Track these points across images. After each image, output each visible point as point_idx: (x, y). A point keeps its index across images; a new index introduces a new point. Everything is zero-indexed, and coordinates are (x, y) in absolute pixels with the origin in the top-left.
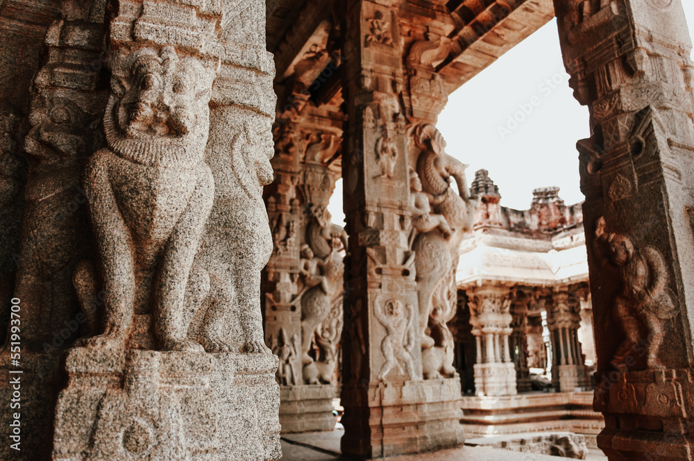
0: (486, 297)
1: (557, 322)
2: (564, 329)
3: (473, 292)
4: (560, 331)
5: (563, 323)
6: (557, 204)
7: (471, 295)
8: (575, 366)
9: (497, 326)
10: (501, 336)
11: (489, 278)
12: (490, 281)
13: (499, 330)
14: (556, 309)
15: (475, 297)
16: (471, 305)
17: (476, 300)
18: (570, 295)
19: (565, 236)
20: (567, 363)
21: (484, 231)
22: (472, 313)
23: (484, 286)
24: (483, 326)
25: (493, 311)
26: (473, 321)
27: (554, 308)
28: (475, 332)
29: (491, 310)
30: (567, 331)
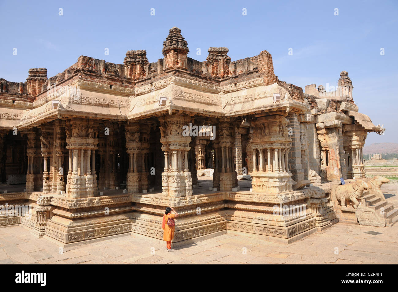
0: (173, 124)
1: (221, 142)
2: (225, 148)
3: (164, 119)
4: (223, 149)
5: (225, 143)
6: (225, 60)
7: (161, 120)
8: (231, 173)
9: (181, 145)
10: (183, 152)
11: (178, 109)
12: (178, 111)
13: (182, 148)
14: (221, 133)
15: (165, 122)
16: (161, 128)
17: (165, 125)
18: (230, 124)
19: (231, 83)
20: (226, 172)
21: (174, 74)
22: (162, 134)
23: (173, 114)
24: (170, 145)
25: (178, 133)
26: (162, 140)
27: (219, 133)
28: (163, 149)
29: (177, 133)
30: (227, 149)
